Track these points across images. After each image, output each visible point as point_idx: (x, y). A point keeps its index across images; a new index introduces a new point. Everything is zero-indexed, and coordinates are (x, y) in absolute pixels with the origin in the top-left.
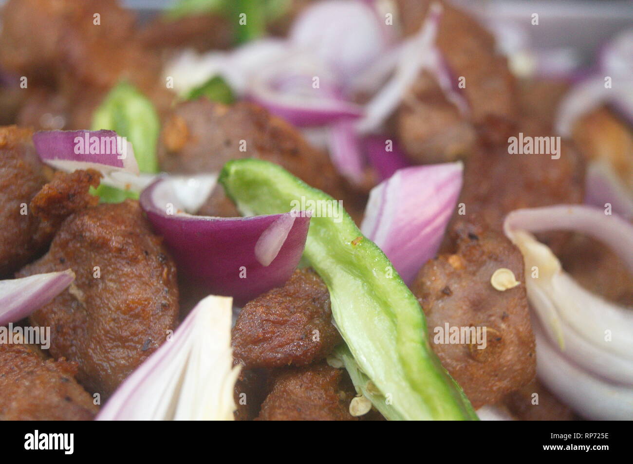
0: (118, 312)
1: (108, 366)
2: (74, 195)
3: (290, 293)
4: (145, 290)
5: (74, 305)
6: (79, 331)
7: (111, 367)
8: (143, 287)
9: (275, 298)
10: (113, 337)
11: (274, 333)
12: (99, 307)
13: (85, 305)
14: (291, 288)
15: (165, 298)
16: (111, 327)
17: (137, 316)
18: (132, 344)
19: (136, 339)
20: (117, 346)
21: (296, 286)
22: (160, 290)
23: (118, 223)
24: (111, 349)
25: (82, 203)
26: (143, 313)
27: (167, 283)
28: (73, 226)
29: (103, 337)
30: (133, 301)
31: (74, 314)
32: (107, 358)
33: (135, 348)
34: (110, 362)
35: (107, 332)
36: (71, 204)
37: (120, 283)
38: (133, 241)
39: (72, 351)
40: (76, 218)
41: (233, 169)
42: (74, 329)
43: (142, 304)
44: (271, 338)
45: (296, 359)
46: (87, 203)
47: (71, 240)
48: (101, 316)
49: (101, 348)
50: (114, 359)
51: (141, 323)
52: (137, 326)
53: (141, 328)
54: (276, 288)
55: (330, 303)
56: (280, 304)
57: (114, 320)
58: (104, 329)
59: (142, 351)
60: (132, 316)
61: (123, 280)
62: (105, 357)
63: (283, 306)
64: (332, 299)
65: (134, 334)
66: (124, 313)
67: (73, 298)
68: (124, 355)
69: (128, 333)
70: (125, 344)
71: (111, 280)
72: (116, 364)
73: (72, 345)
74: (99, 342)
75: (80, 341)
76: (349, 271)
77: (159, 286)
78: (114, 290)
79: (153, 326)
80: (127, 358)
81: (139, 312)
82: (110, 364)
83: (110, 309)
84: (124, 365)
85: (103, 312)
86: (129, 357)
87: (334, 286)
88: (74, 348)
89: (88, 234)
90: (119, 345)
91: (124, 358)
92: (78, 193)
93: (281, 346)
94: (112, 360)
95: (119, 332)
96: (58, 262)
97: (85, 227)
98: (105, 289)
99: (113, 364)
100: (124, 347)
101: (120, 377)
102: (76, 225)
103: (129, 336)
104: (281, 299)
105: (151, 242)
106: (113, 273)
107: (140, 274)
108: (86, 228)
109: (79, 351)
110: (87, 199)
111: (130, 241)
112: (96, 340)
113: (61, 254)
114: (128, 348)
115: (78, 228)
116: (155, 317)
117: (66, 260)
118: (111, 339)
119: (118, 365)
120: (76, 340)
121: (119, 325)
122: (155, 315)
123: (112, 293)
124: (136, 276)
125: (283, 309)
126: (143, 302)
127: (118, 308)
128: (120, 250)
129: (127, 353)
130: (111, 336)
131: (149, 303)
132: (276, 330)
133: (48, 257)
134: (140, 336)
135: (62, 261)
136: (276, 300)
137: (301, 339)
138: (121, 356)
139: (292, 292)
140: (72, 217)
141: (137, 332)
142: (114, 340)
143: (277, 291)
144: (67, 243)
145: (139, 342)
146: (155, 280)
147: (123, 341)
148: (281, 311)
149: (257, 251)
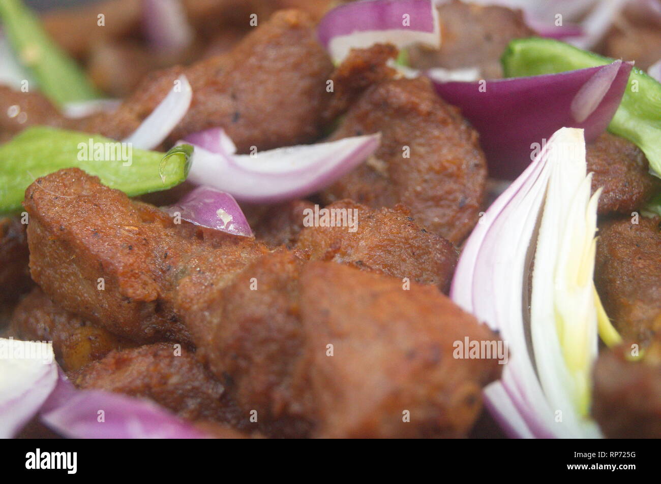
0: (431, 173)
3: (602, 149)
4: (457, 151)
5: (373, 176)
8: (454, 148)
10: (425, 198)
11: (598, 181)
13: (386, 174)
15: (476, 158)
16: (423, 189)
17: (451, 176)
18: (447, 202)
19: (451, 197)
20: (430, 207)
22: (471, 151)
24: (424, 209)
25: (382, 74)
26: (458, 172)
27: (475, 146)
28: (376, 96)
30: (447, 161)
33: (450, 206)
35: (418, 194)
36: (372, 75)
37: (430, 146)
40: (378, 88)
41: (518, 48)
45: (623, 203)
47: (372, 110)
48: (409, 180)
50: (427, 218)
51: (455, 182)
52: (450, 185)
53: (455, 187)
55: (644, 156)
57: (425, 181)
58: (414, 191)
59: (458, 208)
60: (445, 176)
61: (433, 142)
64: (646, 152)
65: (448, 193)
66: (438, 173)
68: (437, 214)
69: (442, 192)
71: (420, 144)
78: (423, 154)
79: (468, 184)
80: (442, 216)
81: (453, 171)
83: (420, 172)
84: (439, 223)
85: (411, 176)
86: (444, 215)
89: (394, 101)
90: (433, 205)
91: (438, 216)
92: (379, 63)
93: (607, 192)
95: (432, 192)
97: (390, 94)
98: (413, 154)
100: (438, 206)
102: (380, 94)
103: (443, 195)
107: (451, 136)
108: (392, 95)
110: (385, 71)
114: (442, 206)
115: (382, 96)
116: (469, 176)
119: (433, 224)
126: (456, 161)
127: (431, 169)
128: (429, 114)
131: (463, 163)
132: (599, 178)
137: (625, 186)
138: (434, 214)
139: (604, 148)
141: (452, 191)
142: (427, 201)
144: (366, 114)
145: (454, 200)
146: (464, 142)
147: (437, 201)
148: (600, 162)
149: (573, 106)
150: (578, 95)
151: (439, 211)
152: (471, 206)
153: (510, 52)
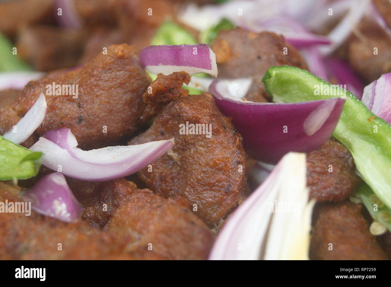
0: (207, 167)
1: (200, 202)
2: (173, 89)
3: (325, 153)
4: (225, 152)
5: (171, 163)
6: (176, 180)
7: (202, 203)
8: (224, 150)
9: (316, 157)
10: (203, 183)
11: (319, 179)
12: (192, 164)
13: (179, 163)
14: (325, 151)
15: (239, 157)
16: (202, 177)
17: (221, 169)
18: (217, 188)
19: (220, 184)
20: (206, 190)
21: (328, 149)
22: (235, 151)
23: (204, 108)
24: (202, 191)
25: (178, 94)
26: (226, 167)
27: (239, 147)
28: (173, 110)
29: (196, 184)
30: (218, 160)
31: (171, 169)
32: (199, 197)
33: (220, 191)
34: (202, 200)
35: (199, 181)
36: (170, 95)
37: (208, 147)
38: (215, 119)
39: (172, 193)
40: (174, 104)
41: (274, 72)
42: (172, 179)
43: (224, 161)
44: (317, 183)
45: (336, 197)
46: (181, 94)
47: (171, 119)
48: (194, 170)
49: (194, 191)
50: (204, 198)
51: (223, 174)
52: (221, 176)
53: (224, 177)
54: (315, 150)
55: (353, 160)
56: (321, 160)
57: (204, 172)
58: (197, 178)
59: (225, 192)
60: (217, 169)
61: (209, 145)
62: (197, 197)
63: (323, 162)
64: (354, 157)
65: (219, 181)
66: (212, 167)
67: (170, 158)
68: (211, 196)
69: (214, 181)
70: (212, 188)
71: (201, 146)
72: (206, 202)
73: (171, 190)
74: (193, 187)
75: (177, 187)
76: (364, 139)
77: (234, 149)
78: (203, 152)
79: (232, 176)
80: (214, 197)
81: (222, 167)
82: (201, 202)
83: (200, 165)
84: (212, 202)
85: (195, 167)
86: (215, 197)
87: (353, 149)
88: (173, 192)
89: (185, 115)
90: (208, 189)
91: (211, 197)
92: (176, 87)
93: (325, 188)
94: (203, 199)
95: (208, 180)
96: (159, 134)
97: (182, 110)
98: (196, 152)
99: (204, 202)
100: (211, 190)
101: (208, 210)
102: (175, 108)
103: (215, 183)
104: (320, 157)
105: (225, 120)
106: (202, 141)
107: (222, 141)
108: (184, 111)
109: (176, 193)
110: (181, 91)
111: (214, 119)
112: (191, 186)
113: (162, 129)
114: (214, 190)
115: (177, 111)
116: (232, 170)
117: (165, 133)
118: (202, 184)
119: (208, 202)
120: (174, 186)
121: (208, 175)
122: (233, 169)
123: (202, 154)
124: (219, 142)
125: (323, 164)
126: (225, 160)
127: (207, 164)
129: (213, 194)
130: (202, 183)
131: (228, 161)
132: (320, 178)
133: (150, 131)
134: (223, 183)
135: (162, 134)
136: (317, 158)
137: (338, 184)
138: (209, 196)
139: (326, 153)
140: (171, 103)
141: (221, 180)
142: (204, 186)
143: (316, 152)
144: (167, 121)
145: (222, 187)
146: (231, 145)
147: (211, 186)
148: (322, 165)
149: (305, 125)
150: (307, 119)
151: (213, 193)
152: (233, 192)
153: (269, 76)
